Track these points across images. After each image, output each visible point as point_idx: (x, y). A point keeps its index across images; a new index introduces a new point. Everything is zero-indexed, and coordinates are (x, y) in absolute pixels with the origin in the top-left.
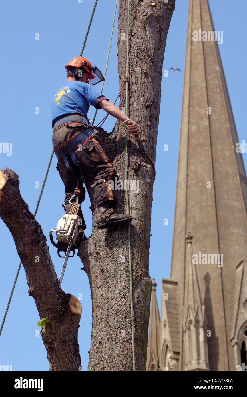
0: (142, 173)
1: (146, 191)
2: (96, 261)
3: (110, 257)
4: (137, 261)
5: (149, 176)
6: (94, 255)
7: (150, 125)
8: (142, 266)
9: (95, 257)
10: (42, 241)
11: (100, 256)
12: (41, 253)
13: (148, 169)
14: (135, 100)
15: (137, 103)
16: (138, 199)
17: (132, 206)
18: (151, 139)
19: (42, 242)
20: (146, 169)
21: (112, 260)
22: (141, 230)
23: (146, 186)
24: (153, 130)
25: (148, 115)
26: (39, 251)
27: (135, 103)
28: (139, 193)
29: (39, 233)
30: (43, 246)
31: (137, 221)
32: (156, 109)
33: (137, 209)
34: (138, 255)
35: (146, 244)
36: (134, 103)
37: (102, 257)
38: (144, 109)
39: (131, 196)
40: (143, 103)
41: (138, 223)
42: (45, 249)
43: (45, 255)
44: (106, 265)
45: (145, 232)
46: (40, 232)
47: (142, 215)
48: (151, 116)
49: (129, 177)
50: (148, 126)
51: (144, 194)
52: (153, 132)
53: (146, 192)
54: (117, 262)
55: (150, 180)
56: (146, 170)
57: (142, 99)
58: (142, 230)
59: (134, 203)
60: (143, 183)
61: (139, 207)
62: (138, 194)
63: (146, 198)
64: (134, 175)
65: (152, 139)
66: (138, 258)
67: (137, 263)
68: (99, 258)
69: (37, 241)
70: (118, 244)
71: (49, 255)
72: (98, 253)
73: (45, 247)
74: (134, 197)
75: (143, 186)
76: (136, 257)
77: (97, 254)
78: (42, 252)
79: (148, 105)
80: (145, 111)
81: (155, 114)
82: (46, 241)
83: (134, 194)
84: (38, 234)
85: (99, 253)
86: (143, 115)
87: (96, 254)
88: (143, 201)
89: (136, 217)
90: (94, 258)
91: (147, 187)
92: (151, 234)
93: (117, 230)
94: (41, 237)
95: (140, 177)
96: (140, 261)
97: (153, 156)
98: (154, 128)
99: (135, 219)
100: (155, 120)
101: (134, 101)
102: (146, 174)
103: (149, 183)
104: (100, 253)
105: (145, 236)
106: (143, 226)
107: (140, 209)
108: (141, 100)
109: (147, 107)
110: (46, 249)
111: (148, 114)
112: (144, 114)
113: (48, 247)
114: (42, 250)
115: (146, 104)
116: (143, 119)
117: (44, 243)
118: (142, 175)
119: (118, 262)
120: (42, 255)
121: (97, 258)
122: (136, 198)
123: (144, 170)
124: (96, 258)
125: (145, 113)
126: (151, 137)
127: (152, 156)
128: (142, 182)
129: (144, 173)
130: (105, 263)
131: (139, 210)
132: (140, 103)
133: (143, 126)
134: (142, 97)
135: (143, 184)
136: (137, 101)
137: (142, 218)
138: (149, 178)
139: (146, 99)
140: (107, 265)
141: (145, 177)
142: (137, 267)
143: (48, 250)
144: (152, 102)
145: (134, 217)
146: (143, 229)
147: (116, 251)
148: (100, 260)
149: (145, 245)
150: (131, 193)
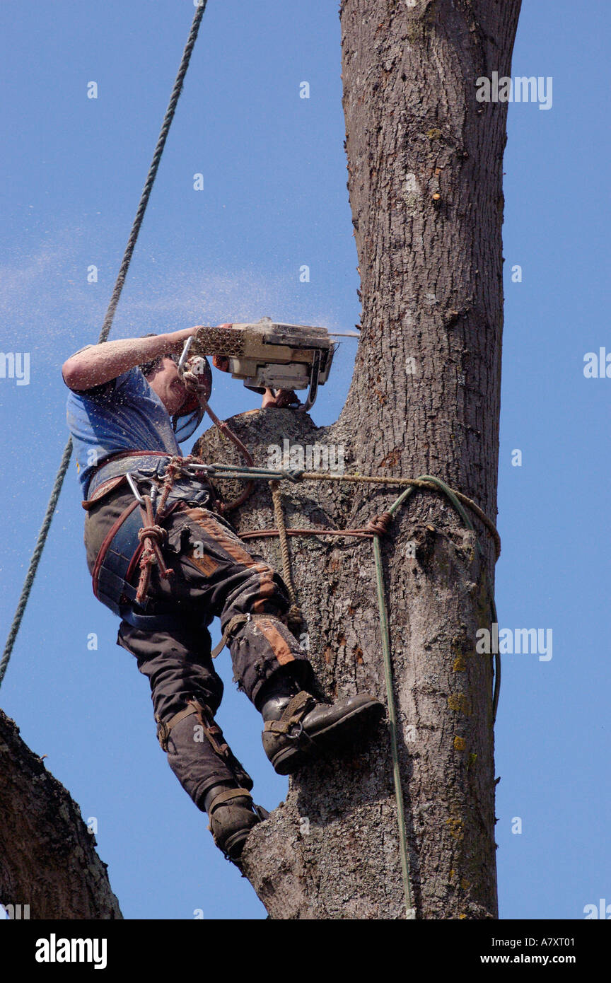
0: (445, 562)
1: (462, 624)
2: (307, 890)
3: (354, 871)
4: (449, 879)
5: (470, 570)
6: (298, 869)
7: (466, 388)
8: (469, 895)
9: (300, 877)
10: (77, 848)
11: (319, 874)
12: (77, 889)
13: (465, 545)
14: (407, 302)
15: (416, 314)
16: (437, 657)
17: (419, 683)
18: (472, 436)
19: (79, 851)
20: (459, 547)
21: (360, 882)
22: (455, 767)
23: (461, 607)
24: (479, 404)
25: (458, 351)
26: (69, 884)
27: (409, 312)
28: (440, 635)
29: (63, 819)
30: (83, 866)
31: (438, 734)
32: (487, 327)
33: (434, 691)
34: (452, 858)
35: (479, 814)
36: (405, 313)
37: (326, 875)
38: (442, 331)
39: (412, 647)
40: (435, 313)
41: (442, 744)
42: (90, 874)
43: (92, 898)
44: (341, 902)
45: (469, 770)
46: (66, 816)
47: (455, 712)
48: (466, 354)
49: (401, 580)
50: (461, 392)
51: (455, 637)
52: (480, 411)
53: (463, 627)
54: (380, 890)
55: (474, 584)
56: (457, 552)
57: (433, 296)
58: (458, 765)
59: (425, 670)
60: (450, 597)
61: (444, 686)
62: (435, 640)
63: (464, 650)
64: (415, 572)
65: (478, 436)
66: (451, 868)
67: (448, 887)
68: (315, 880)
69: (59, 849)
70: (378, 825)
71: (109, 893)
72: (309, 862)
73: (91, 867)
74: (421, 652)
75: (449, 608)
76: (445, 866)
77: (308, 865)
78: (81, 886)
79: (453, 315)
80: (444, 337)
81: (482, 347)
82: (96, 844)
83: (422, 641)
84: (60, 825)
85: (313, 863)
86: (437, 354)
87: (305, 867)
88: (457, 661)
89: (435, 720)
90: (297, 880)
91: (466, 611)
92: (496, 778)
93: (373, 774)
94: (71, 833)
95: (439, 577)
96: (461, 877)
97: (486, 495)
98: (481, 396)
99: (433, 728)
100: (483, 366)
101: (403, 306)
102: (460, 565)
103: (472, 595)
104: (316, 863)
105: (470, 786)
106: (461, 752)
107: (447, 691)
108: (429, 303)
109: (451, 325)
110: (95, 872)
111: (456, 349)
112: (441, 350)
113: (105, 866)
114: (78, 877)
115: (447, 315)
116: (441, 369)
117: (85, 854)
118: (443, 570)
119: (381, 887)
120: (81, 896)
121: (309, 881)
122: (429, 653)
123: (449, 552)
124: (305, 881)
125: (446, 345)
126: (472, 430)
127: (483, 497)
128: (445, 595)
129: (452, 565)
130: (337, 896)
131: (444, 695)
132: (426, 313)
133: (443, 394)
134: (431, 291)
135: (451, 599)
136: (414, 304)
137: (458, 722)
138: (471, 579)
139: (448, 294)
140: (345, 901)
141: (453, 576)
142: (451, 902)
143: (105, 875)
144: (469, 302)
145: (428, 723)
146: (461, 763)
147: (373, 849)
148: (318, 886)
149: (476, 820)
150: (413, 638)
